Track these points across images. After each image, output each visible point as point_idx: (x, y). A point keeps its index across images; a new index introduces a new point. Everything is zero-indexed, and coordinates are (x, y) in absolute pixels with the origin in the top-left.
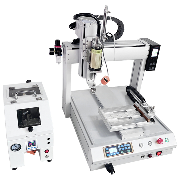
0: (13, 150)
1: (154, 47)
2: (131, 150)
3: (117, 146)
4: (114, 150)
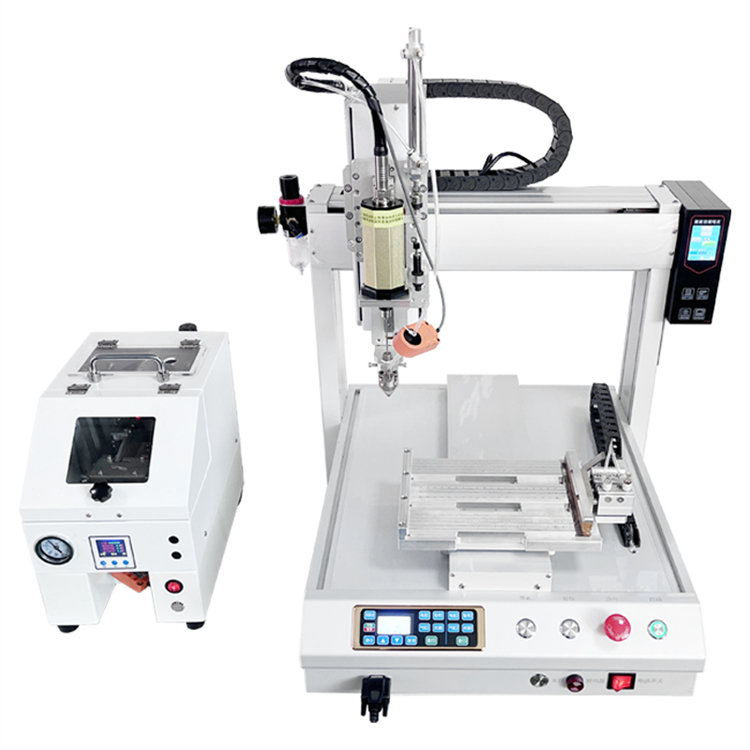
0: (44, 557)
1: (699, 219)
2: (473, 640)
3: (414, 613)
4: (400, 626)
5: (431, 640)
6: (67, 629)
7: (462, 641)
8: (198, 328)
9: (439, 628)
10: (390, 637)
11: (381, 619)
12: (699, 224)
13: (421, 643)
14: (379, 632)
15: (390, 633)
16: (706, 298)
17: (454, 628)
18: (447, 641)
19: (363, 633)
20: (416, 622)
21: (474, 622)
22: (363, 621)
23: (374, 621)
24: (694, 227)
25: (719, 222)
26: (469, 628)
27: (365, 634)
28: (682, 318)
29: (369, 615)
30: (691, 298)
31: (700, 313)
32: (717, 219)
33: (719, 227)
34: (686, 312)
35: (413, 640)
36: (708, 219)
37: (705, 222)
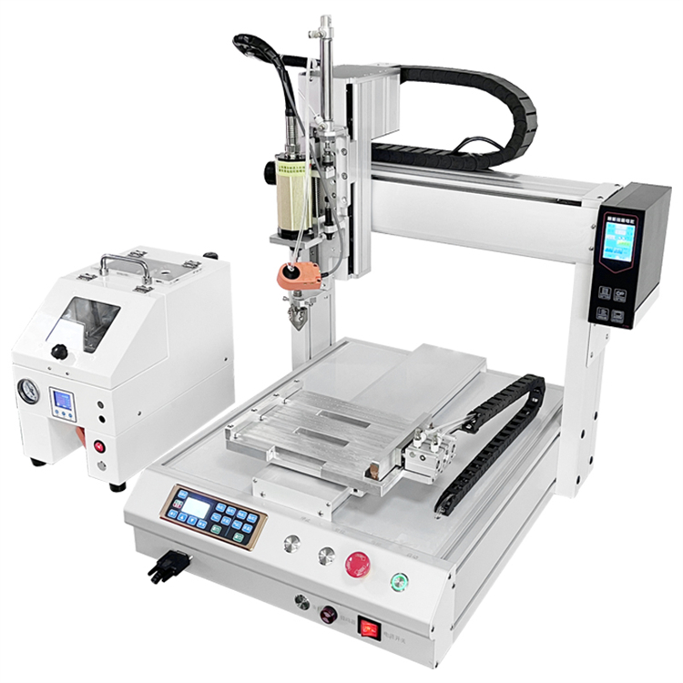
3: (213, 502)
4: (197, 509)
5: (216, 529)
6: (37, 463)
7: (238, 537)
8: (219, 258)
9: (226, 521)
10: (189, 516)
11: (190, 500)
12: (611, 221)
13: (208, 529)
14: (183, 510)
15: (190, 513)
16: (623, 300)
17: (237, 525)
18: (227, 533)
19: (171, 507)
20: (213, 511)
21: (254, 525)
22: (176, 497)
23: (183, 500)
24: (608, 223)
25: (632, 221)
26: (248, 528)
27: (172, 509)
28: (600, 317)
29: (182, 494)
30: (609, 298)
31: (619, 316)
32: (630, 218)
33: (634, 227)
34: (604, 311)
35: (203, 525)
36: (621, 217)
37: (619, 220)
